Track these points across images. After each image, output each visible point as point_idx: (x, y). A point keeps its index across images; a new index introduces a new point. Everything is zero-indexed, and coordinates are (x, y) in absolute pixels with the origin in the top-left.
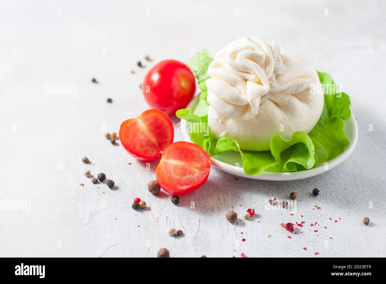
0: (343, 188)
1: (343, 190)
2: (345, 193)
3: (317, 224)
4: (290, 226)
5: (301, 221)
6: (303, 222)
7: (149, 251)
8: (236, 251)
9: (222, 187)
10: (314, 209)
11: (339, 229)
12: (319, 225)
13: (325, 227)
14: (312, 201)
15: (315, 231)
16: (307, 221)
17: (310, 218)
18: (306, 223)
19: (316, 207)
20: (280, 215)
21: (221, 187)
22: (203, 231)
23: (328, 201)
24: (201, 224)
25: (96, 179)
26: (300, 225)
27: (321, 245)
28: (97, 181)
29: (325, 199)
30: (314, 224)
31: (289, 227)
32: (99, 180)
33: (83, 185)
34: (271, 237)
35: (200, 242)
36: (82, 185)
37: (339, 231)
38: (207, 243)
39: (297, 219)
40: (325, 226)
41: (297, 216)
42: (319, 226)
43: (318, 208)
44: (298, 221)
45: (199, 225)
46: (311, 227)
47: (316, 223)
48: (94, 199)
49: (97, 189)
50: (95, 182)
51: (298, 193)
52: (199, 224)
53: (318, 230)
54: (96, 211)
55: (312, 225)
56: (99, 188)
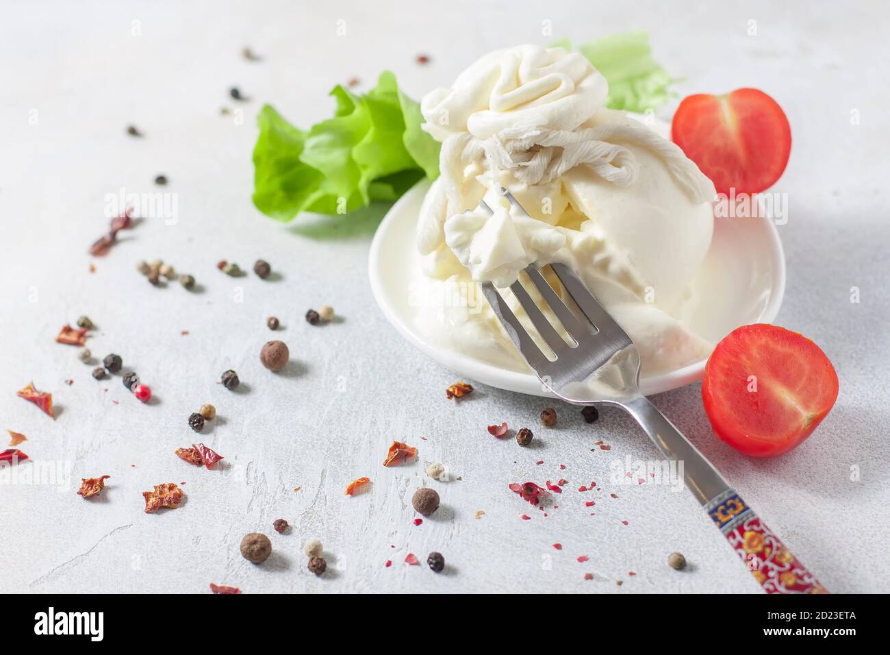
0: (670, 399)
1: (670, 404)
2: (674, 412)
3: (594, 488)
4: (532, 491)
5: (558, 479)
6: (563, 482)
7: (197, 543)
8: (396, 548)
9: (388, 393)
10: (593, 450)
11: (644, 499)
12: (599, 489)
13: (613, 496)
14: (593, 432)
15: (589, 504)
16: (573, 478)
17: (580, 471)
18: (571, 483)
19: (598, 446)
20: (513, 464)
21: (386, 392)
22: (327, 498)
23: (630, 431)
24: (327, 480)
25: (101, 369)
26: (556, 489)
27: (596, 538)
28: (104, 373)
29: (624, 425)
30: (588, 486)
31: (531, 493)
32: (107, 372)
33: (71, 382)
34: (481, 516)
35: (318, 524)
36: (69, 382)
37: (645, 504)
38: (332, 529)
39: (549, 473)
40: (614, 492)
41: (551, 466)
42: (598, 492)
43: (603, 448)
44: (551, 479)
45: (321, 484)
46: (580, 493)
47: (594, 484)
48: (91, 416)
49: (103, 392)
50: (100, 376)
51: (563, 409)
52: (320, 480)
53: (596, 502)
54: (92, 445)
55: (583, 489)
56: (106, 390)
